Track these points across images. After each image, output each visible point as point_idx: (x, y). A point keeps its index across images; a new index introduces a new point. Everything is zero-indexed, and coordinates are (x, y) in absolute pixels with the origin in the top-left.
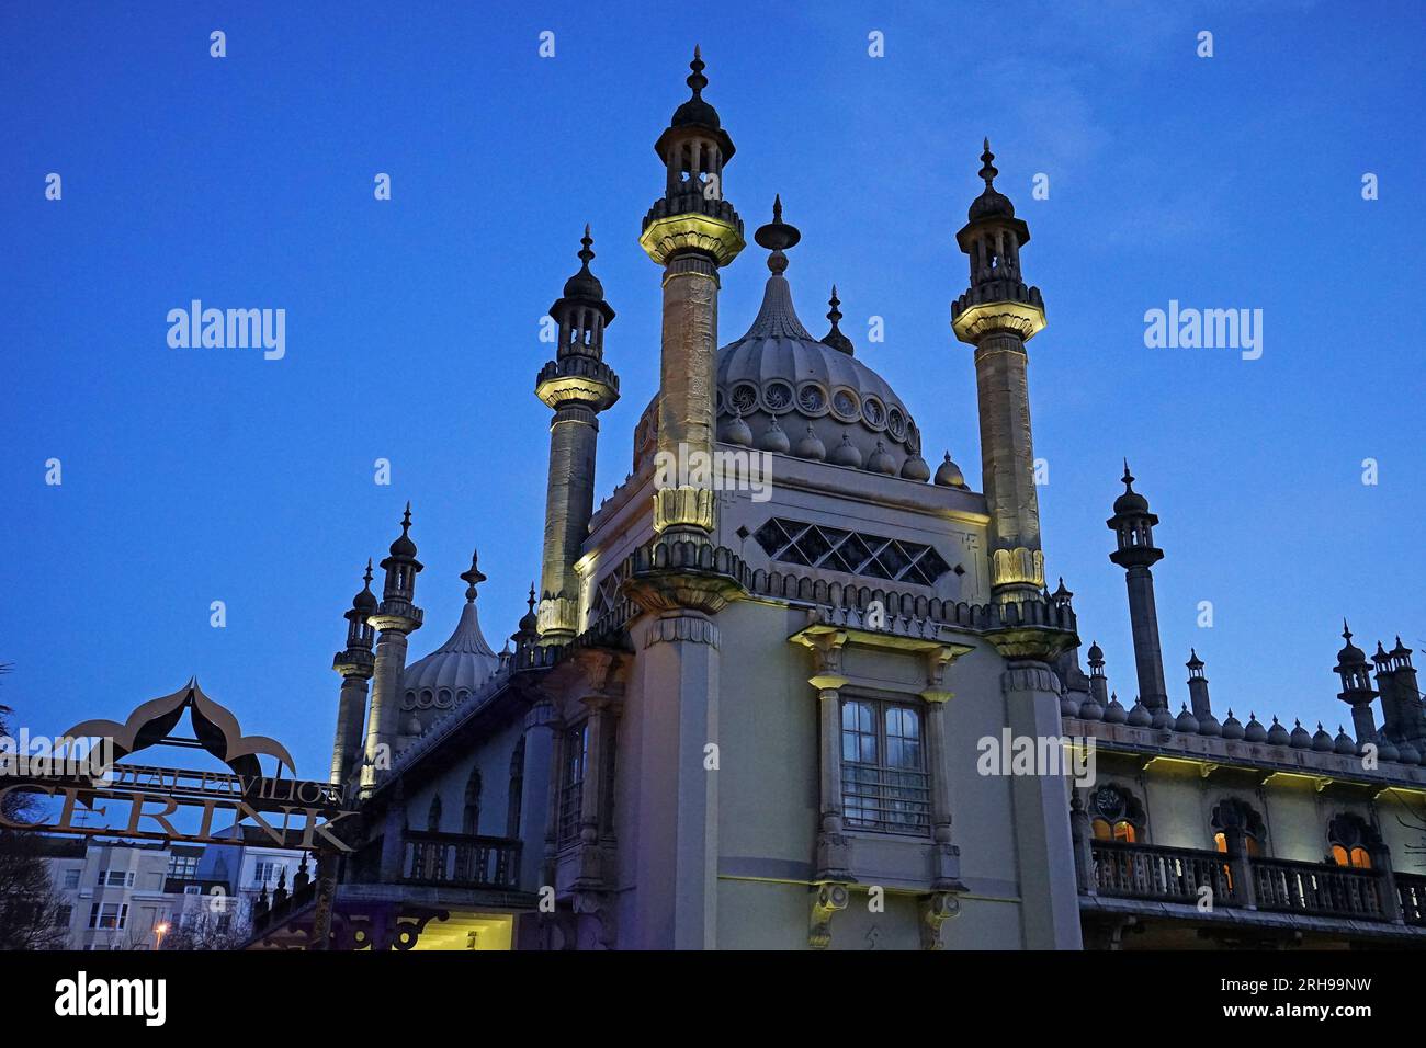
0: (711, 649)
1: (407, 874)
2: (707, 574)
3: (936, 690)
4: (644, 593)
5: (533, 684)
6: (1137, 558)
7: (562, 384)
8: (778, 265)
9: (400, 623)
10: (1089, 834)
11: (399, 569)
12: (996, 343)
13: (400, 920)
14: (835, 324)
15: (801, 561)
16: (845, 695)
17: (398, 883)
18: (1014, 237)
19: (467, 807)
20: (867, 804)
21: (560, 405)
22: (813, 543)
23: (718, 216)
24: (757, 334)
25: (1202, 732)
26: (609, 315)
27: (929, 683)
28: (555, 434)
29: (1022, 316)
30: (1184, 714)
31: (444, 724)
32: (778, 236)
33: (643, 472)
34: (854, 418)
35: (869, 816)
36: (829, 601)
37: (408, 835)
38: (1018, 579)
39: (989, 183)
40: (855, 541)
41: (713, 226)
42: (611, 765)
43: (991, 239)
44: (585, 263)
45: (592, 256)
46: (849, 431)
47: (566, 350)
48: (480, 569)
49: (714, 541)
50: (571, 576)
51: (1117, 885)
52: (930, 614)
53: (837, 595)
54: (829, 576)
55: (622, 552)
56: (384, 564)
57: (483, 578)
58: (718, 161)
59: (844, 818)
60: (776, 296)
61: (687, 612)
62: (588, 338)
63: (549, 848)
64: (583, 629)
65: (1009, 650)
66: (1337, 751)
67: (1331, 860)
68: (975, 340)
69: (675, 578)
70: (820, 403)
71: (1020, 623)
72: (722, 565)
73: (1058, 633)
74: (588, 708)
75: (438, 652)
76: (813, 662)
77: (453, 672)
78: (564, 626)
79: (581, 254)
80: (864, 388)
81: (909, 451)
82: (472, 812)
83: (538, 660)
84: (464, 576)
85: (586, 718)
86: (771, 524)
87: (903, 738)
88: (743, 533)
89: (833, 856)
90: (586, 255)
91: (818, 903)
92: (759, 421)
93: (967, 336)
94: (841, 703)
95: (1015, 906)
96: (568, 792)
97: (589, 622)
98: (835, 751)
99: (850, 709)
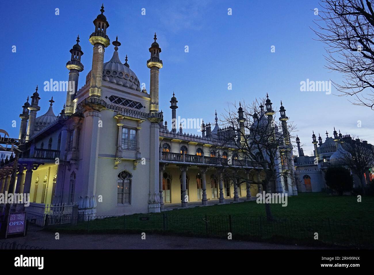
0: (99, 118)
1: (35, 156)
2: (99, 104)
3: (139, 127)
4: (87, 107)
5: (63, 122)
6: (174, 108)
7: (72, 66)
8: (116, 49)
9: (35, 109)
10: (162, 151)
11: (35, 98)
12: (154, 68)
13: (34, 165)
14: (126, 62)
15: (117, 103)
16: (123, 127)
17: (33, 158)
18: (159, 51)
19: (49, 144)
20: (126, 145)
21: (71, 70)
22: (119, 100)
23: (105, 38)
24: (111, 61)
25: (180, 135)
26: (82, 54)
27: (138, 126)
28: (70, 75)
29: (159, 65)
30: (178, 133)
31: (44, 129)
32: (117, 43)
33: (88, 84)
34: (128, 79)
35: (126, 147)
36: (122, 111)
37: (36, 149)
38: (154, 109)
39: (155, 40)
40: (127, 101)
41: (104, 40)
42: (79, 138)
43: (155, 50)
44: (78, 42)
45: (79, 41)
46: (127, 81)
47: (73, 59)
48: (53, 100)
49: (101, 98)
50: (72, 103)
51: (165, 158)
52: (139, 114)
53: (123, 110)
54: (122, 106)
55: (83, 99)
56: (32, 97)
57: (54, 102)
58: (106, 27)
59: (122, 148)
60: (115, 55)
61: (95, 111)
62: (78, 57)
63: (65, 152)
64: (74, 112)
65: (152, 121)
66: (199, 139)
67: (196, 155)
68: (150, 68)
69: (93, 105)
70: (122, 75)
71: (154, 117)
72: (102, 103)
73: (160, 119)
74: (75, 127)
75: (44, 115)
76: (118, 121)
77: (47, 120)
78: (71, 112)
79: (77, 41)
80: (130, 74)
81: (138, 86)
82: (50, 145)
83: (65, 118)
84: (50, 101)
85: (74, 129)
86: (112, 96)
87: (133, 135)
88: (106, 97)
89: (119, 154)
90: (78, 41)
91: (116, 162)
92: (111, 77)
93: (149, 67)
94: (122, 128)
95: (149, 162)
96: (70, 142)
97: (76, 111)
98: (121, 136)
99: (124, 129)
